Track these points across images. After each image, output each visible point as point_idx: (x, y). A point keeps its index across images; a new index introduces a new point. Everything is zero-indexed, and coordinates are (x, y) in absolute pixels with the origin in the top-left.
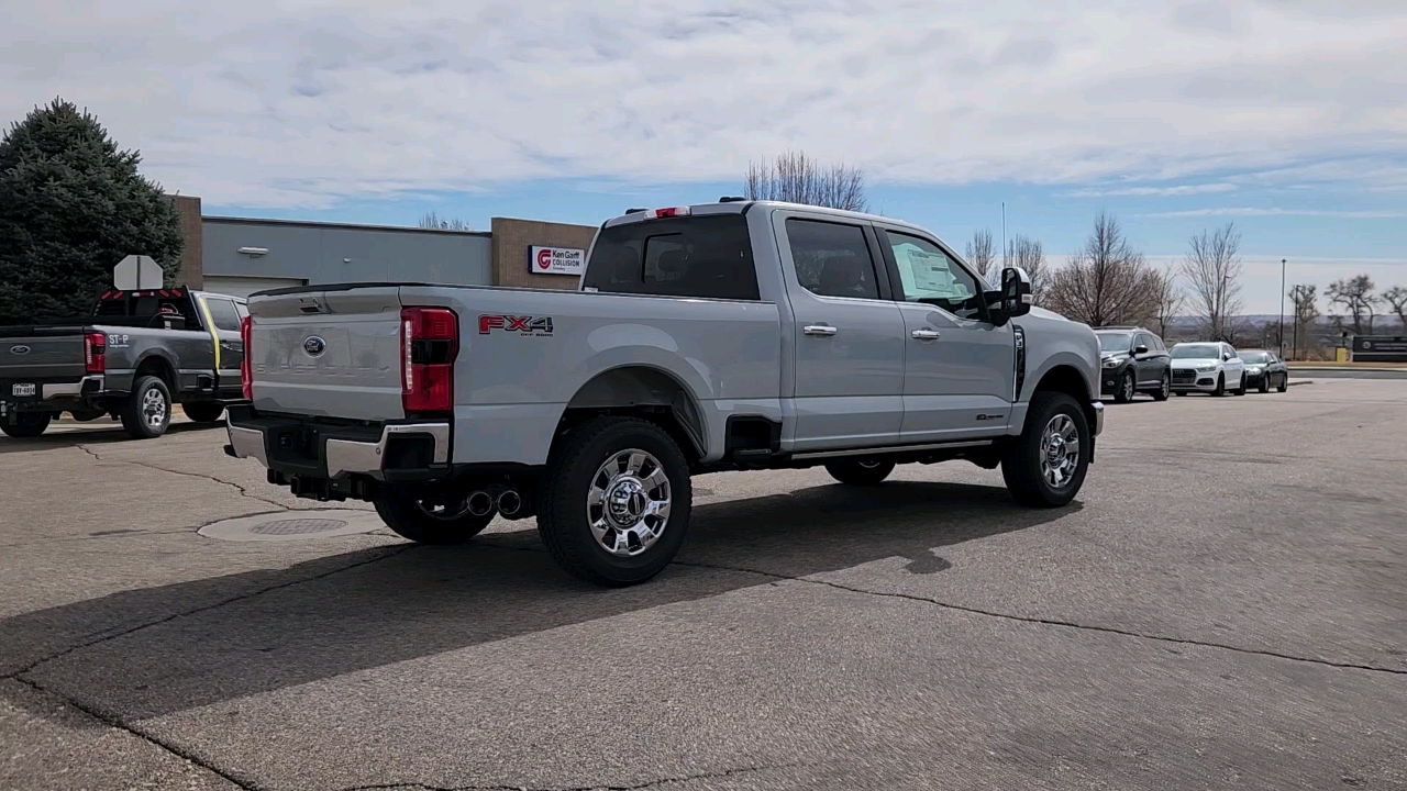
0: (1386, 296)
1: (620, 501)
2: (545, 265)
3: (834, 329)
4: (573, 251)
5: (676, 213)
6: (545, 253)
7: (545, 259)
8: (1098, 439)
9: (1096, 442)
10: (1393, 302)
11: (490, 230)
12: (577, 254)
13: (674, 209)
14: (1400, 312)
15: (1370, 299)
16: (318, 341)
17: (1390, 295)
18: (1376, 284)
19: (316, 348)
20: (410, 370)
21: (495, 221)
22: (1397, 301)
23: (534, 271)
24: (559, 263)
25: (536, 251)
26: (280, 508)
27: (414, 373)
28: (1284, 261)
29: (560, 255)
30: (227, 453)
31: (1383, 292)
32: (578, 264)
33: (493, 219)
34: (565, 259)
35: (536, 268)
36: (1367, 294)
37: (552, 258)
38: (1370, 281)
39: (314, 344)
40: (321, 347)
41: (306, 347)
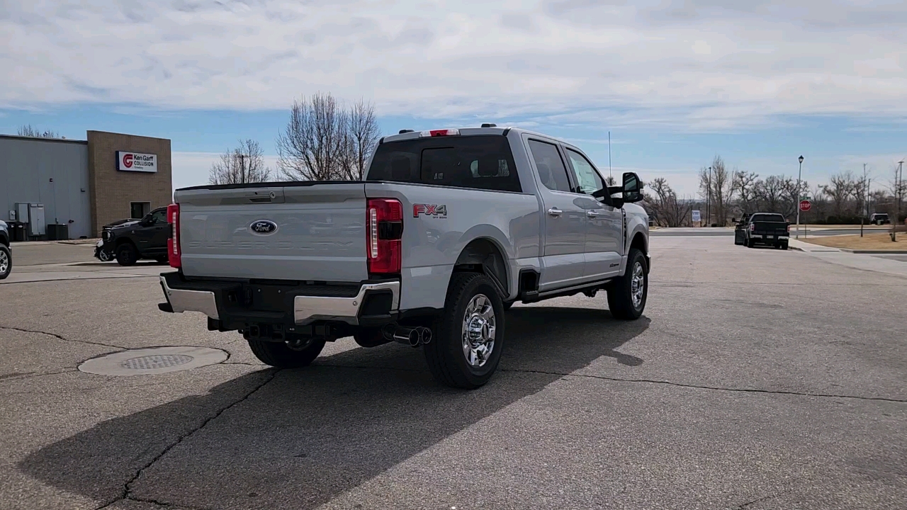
1: (477, 330)
2: (129, 165)
3: (561, 211)
4: (150, 156)
5: (448, 134)
6: (129, 157)
7: (128, 161)
8: (649, 275)
9: (649, 278)
11: (86, 140)
12: (152, 158)
13: (446, 131)
16: (268, 224)
19: (267, 229)
20: (375, 243)
21: (90, 133)
23: (121, 169)
24: (139, 163)
25: (122, 155)
26: (120, 349)
27: (379, 246)
29: (139, 158)
30: (160, 309)
32: (152, 164)
33: (88, 131)
34: (143, 161)
35: (123, 167)
37: (133, 160)
39: (263, 226)
40: (272, 228)
41: (254, 228)
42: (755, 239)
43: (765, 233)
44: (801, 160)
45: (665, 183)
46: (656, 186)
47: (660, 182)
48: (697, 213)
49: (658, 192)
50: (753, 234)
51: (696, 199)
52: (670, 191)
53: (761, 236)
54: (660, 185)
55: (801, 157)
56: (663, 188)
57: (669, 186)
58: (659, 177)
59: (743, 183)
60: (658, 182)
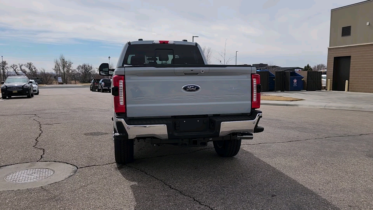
0: (11, 67)
5: (169, 43)
10: (13, 68)
13: (168, 41)
14: (16, 71)
15: (7, 67)
17: (12, 66)
18: (8, 64)
22: (14, 68)
28: (2, 56)
31: (11, 66)
36: (6, 66)
38: (7, 62)
39: (192, 87)
40: (198, 88)
41: (185, 89)
42: (105, 89)
43: (108, 86)
44: (109, 58)
45: (32, 65)
46: (28, 66)
47: (30, 64)
48: (60, 78)
49: (29, 69)
50: (104, 87)
51: (53, 72)
52: (35, 68)
53: (107, 88)
54: (30, 65)
55: (109, 57)
56: (31, 67)
57: (34, 66)
58: (29, 62)
59: (67, 66)
60: (29, 64)
